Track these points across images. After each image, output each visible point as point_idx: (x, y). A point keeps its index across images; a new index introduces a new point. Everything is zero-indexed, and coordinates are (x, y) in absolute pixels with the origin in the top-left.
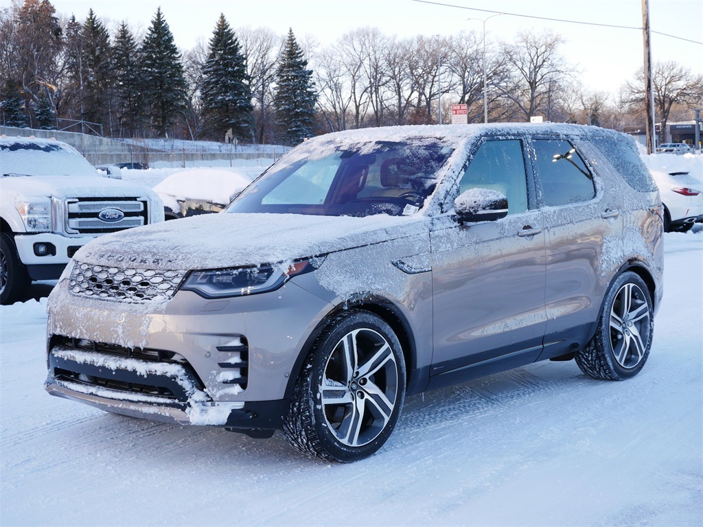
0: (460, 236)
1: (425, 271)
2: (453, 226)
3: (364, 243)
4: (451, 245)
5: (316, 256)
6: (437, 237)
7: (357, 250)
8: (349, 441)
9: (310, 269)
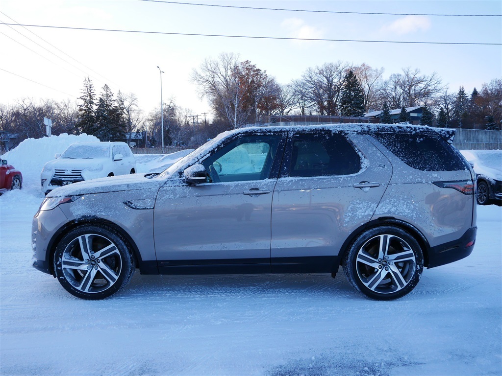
0: (184, 191)
1: (148, 209)
2: (181, 185)
3: (108, 191)
4: (174, 195)
5: (76, 195)
6: (164, 190)
7: (102, 194)
8: (82, 288)
9: (70, 201)
